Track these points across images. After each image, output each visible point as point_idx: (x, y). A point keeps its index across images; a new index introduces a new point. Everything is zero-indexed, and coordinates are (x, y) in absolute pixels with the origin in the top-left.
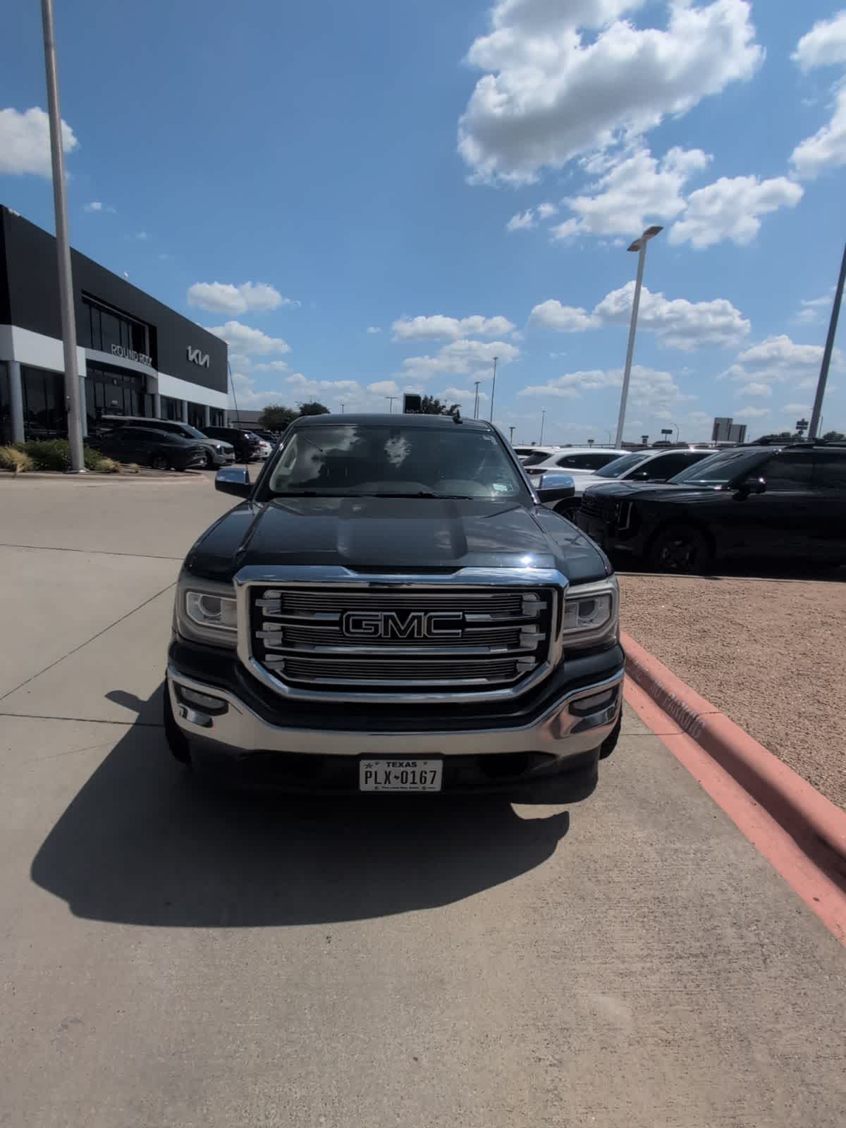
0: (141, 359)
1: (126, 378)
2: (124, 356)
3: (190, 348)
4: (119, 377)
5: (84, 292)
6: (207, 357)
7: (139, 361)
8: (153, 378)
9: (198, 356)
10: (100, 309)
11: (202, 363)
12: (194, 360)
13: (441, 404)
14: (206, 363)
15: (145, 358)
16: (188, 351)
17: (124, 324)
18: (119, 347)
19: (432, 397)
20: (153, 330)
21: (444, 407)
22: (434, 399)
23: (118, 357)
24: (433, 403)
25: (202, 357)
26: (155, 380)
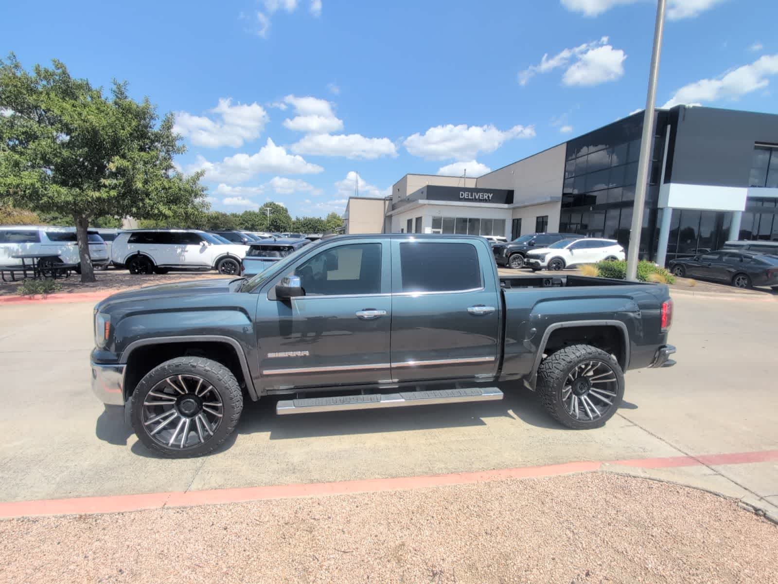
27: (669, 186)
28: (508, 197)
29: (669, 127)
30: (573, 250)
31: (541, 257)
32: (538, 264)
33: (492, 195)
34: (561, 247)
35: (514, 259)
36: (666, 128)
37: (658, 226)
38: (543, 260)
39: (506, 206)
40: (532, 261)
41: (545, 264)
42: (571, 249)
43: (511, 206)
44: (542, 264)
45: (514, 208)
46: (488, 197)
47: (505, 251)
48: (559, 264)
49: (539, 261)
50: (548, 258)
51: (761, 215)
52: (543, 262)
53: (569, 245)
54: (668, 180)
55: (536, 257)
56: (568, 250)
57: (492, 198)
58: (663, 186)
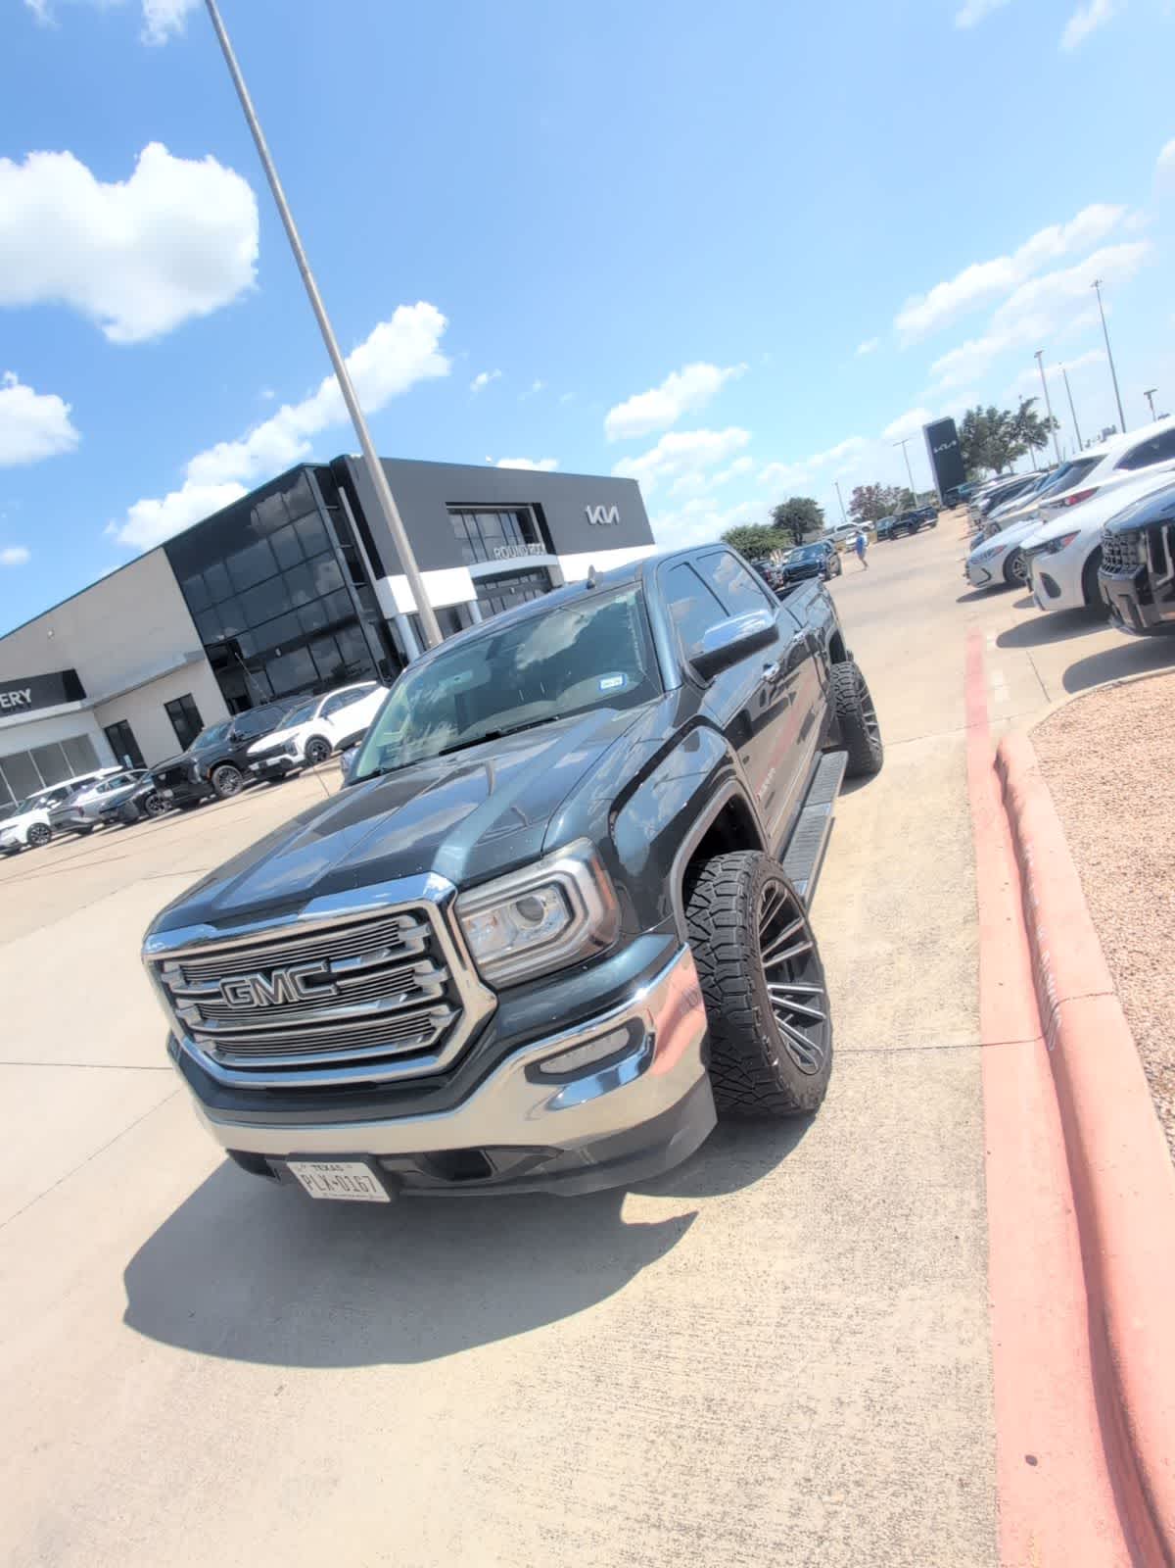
0: (531, 550)
1: (524, 580)
2: (510, 557)
3: (588, 509)
4: (515, 582)
5: (448, 504)
6: (614, 510)
7: (529, 554)
8: (554, 566)
9: (601, 514)
10: (473, 512)
11: (609, 520)
12: (598, 522)
13: (1000, 411)
14: (614, 518)
15: (536, 547)
16: (587, 513)
17: (504, 516)
18: (503, 548)
19: (979, 409)
20: (538, 508)
21: (1007, 413)
22: (985, 408)
23: (504, 561)
24: (984, 415)
25: (608, 513)
26: (557, 567)
27: (387, 582)
28: (69, 686)
29: (342, 490)
30: (330, 717)
31: (286, 748)
32: (289, 762)
33: (28, 691)
34: (308, 717)
35: (222, 778)
36: (339, 494)
37: (400, 650)
38: (292, 750)
39: (76, 705)
40: (272, 761)
41: (300, 757)
42: (324, 715)
43: (86, 703)
44: (296, 759)
45: (95, 706)
46: (23, 698)
47: (196, 769)
48: (320, 748)
49: (287, 756)
50: (300, 744)
51: (502, 600)
52: (295, 754)
53: (318, 711)
54: (380, 573)
55: (279, 750)
56: (322, 719)
57: (31, 696)
58: (377, 584)
